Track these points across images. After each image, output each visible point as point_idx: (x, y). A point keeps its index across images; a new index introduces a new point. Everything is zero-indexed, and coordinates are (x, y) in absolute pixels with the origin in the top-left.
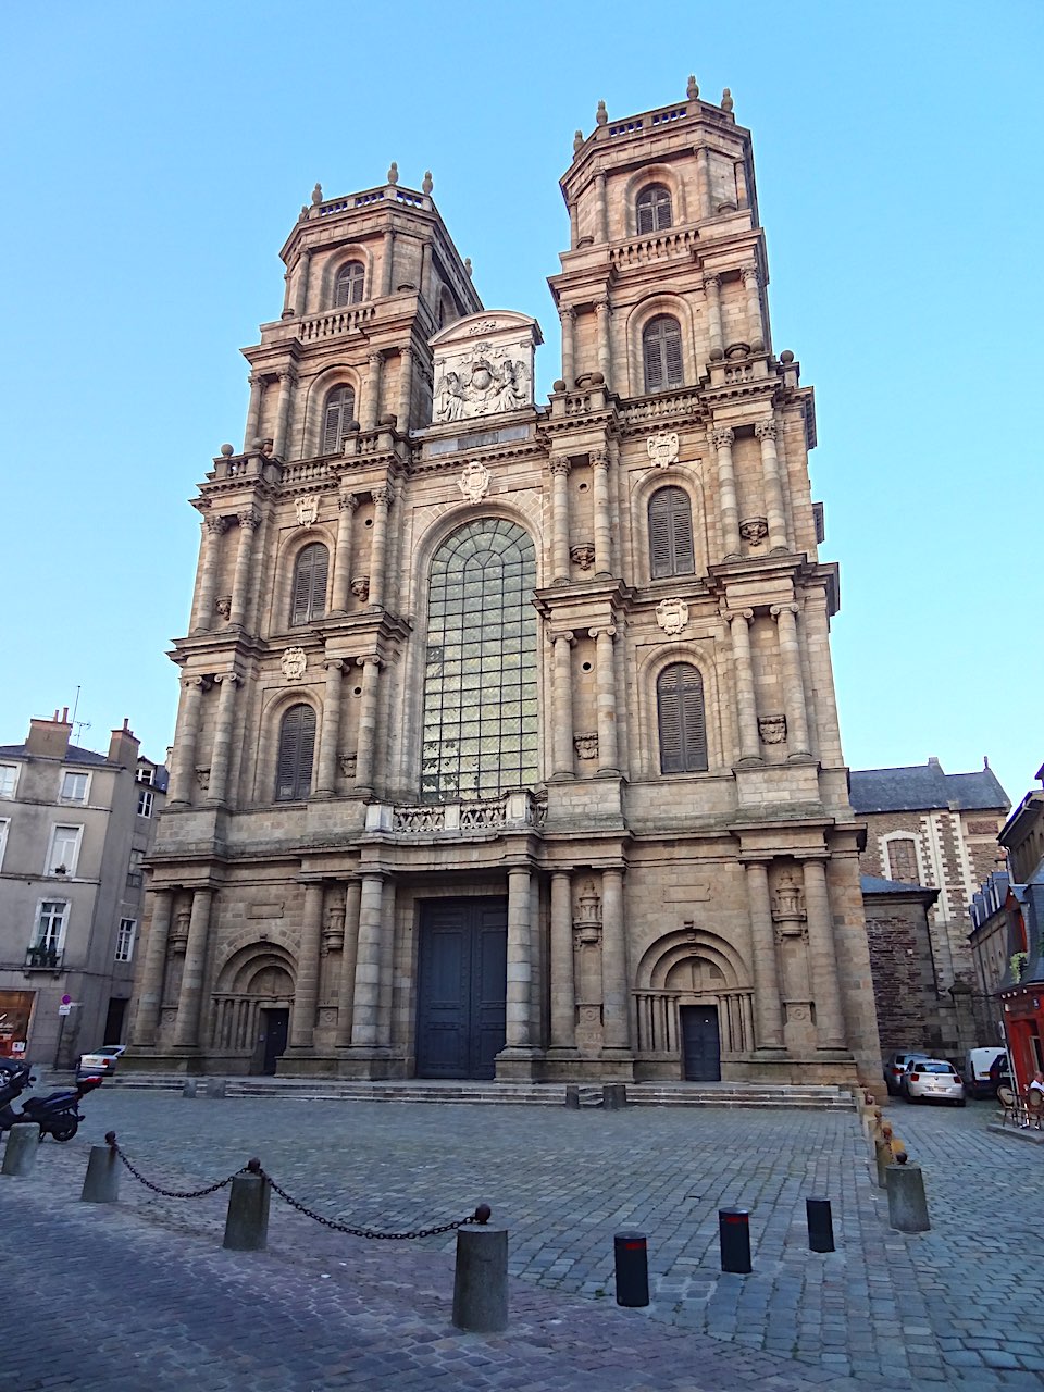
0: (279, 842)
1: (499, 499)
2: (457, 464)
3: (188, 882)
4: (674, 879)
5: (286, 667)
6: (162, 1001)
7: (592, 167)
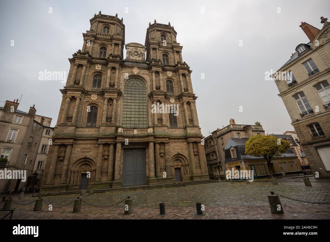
0: (90, 135)
1: (140, 75)
2: (132, 67)
3: (66, 143)
4: (175, 145)
5: (92, 98)
6: (55, 172)
7: (154, 28)
